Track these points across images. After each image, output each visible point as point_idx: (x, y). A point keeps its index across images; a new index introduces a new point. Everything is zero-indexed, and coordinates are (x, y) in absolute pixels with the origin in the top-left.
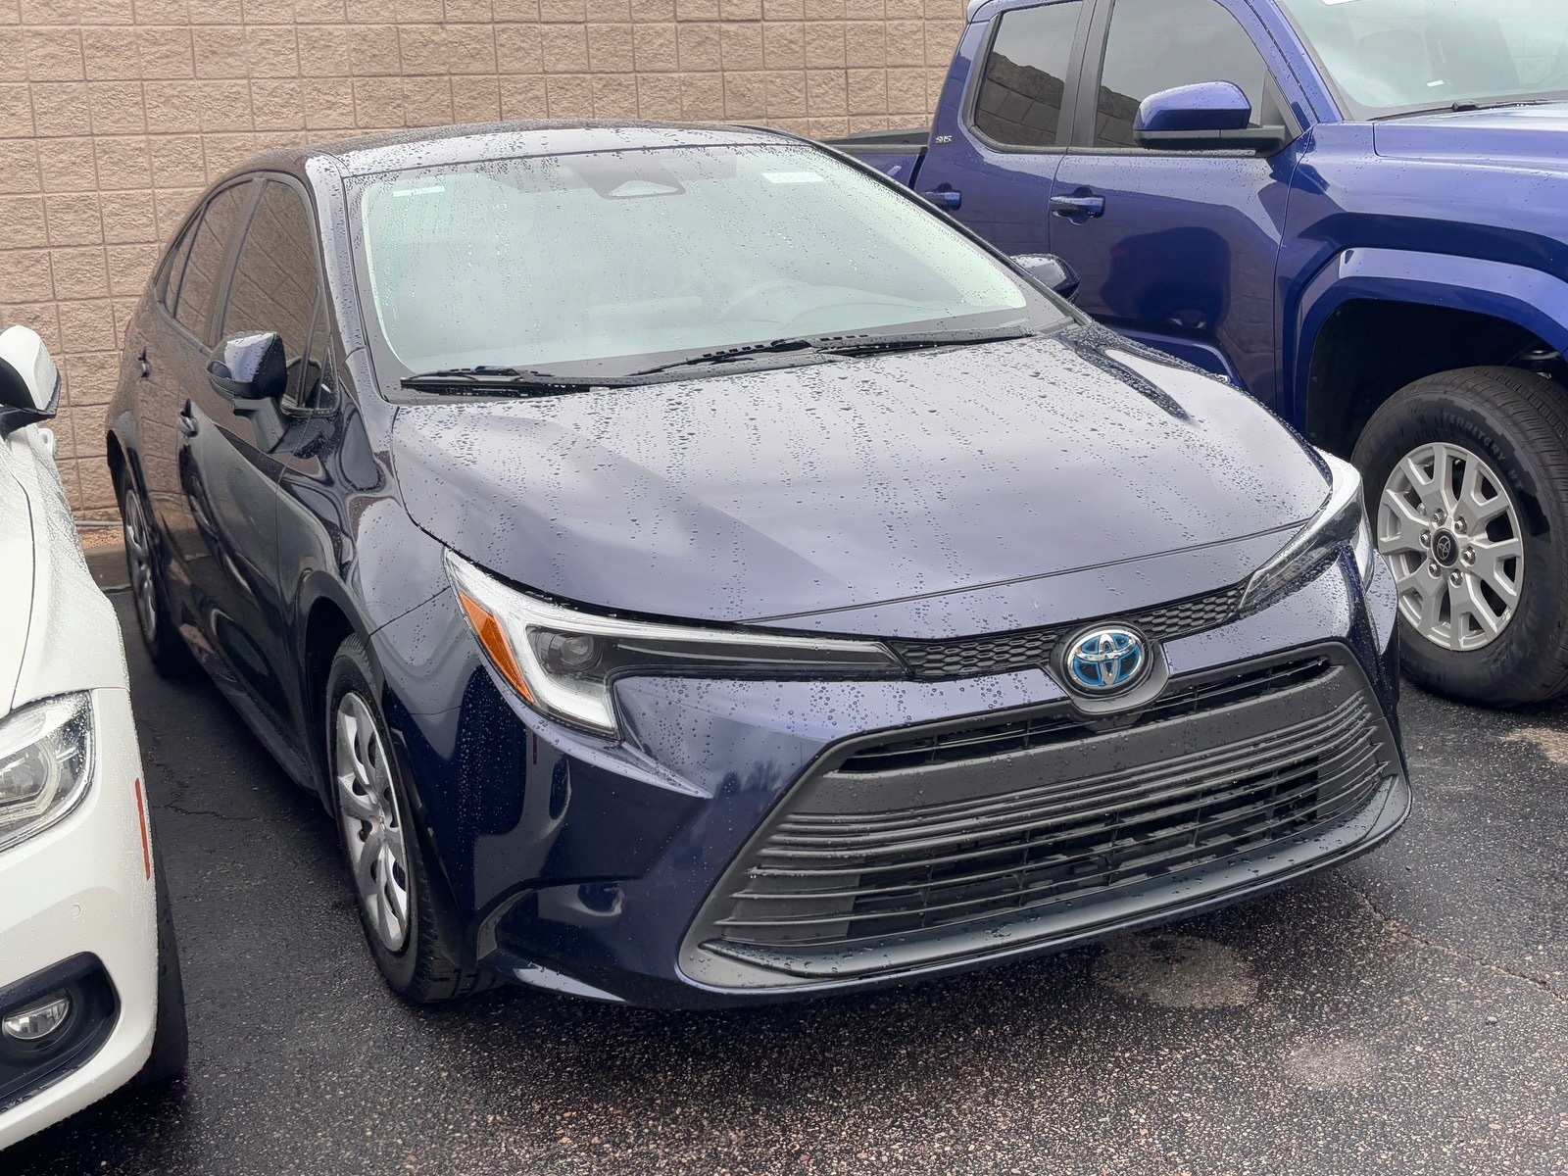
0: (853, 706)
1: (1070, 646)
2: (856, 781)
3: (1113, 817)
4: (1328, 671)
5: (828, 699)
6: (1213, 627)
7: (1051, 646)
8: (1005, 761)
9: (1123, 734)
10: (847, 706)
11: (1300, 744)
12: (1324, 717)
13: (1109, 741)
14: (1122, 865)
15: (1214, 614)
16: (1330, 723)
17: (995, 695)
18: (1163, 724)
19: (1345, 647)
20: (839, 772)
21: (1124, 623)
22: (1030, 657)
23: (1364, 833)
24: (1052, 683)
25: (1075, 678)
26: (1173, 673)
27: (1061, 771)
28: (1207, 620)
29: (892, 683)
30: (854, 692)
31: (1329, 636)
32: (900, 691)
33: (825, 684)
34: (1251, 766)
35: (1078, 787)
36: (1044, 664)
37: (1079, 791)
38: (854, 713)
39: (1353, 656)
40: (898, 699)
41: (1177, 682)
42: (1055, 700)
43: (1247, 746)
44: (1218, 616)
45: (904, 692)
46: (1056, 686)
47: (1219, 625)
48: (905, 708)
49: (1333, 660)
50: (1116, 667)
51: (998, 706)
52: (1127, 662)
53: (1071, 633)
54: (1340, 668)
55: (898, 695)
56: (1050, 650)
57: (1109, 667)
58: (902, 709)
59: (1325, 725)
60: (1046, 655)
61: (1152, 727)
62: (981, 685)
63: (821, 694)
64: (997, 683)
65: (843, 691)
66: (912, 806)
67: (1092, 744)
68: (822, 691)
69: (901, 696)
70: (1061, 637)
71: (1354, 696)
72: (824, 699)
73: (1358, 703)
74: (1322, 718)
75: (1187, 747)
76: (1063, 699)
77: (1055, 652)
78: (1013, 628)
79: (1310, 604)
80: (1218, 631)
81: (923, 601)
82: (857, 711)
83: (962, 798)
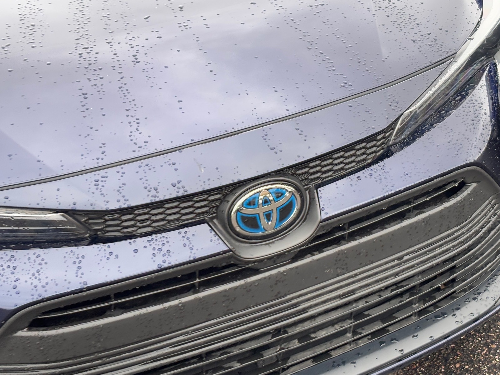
0: (37, 274)
1: (233, 204)
2: (42, 338)
3: (278, 331)
4: (463, 189)
5: (15, 268)
6: (363, 168)
7: (217, 204)
8: (177, 306)
9: (282, 269)
10: (30, 276)
11: (438, 251)
12: (459, 227)
13: (270, 277)
14: (290, 360)
15: (365, 156)
16: (464, 230)
17: (164, 255)
18: (318, 256)
19: (479, 169)
20: (27, 331)
21: (281, 178)
22: (198, 214)
23: (494, 302)
24: (217, 237)
25: (238, 229)
26: (324, 217)
27: (227, 307)
28: (358, 162)
29: (74, 249)
30: (39, 260)
31: (464, 163)
32: (80, 256)
33: (14, 253)
34: (396, 274)
35: (244, 315)
36: (212, 219)
37: (245, 319)
38: (36, 282)
39: (486, 174)
40: (77, 265)
41: (327, 224)
42: (218, 254)
43: (393, 260)
44: (369, 157)
45: (83, 257)
46: (220, 241)
47: (369, 165)
48: (82, 274)
49: (467, 180)
50: (275, 216)
51: (166, 265)
52: (285, 211)
53: (234, 192)
54: (474, 185)
55: (77, 261)
56: (217, 207)
57: (268, 216)
58: (80, 275)
59: (460, 233)
60: (214, 210)
61: (307, 260)
62: (153, 246)
63: (9, 263)
64: (168, 242)
65: (29, 259)
66: (95, 351)
67: (254, 282)
68: (10, 260)
69: (80, 262)
70: (225, 196)
71: (487, 202)
72: (11, 268)
73: (490, 206)
74: (457, 228)
75: (339, 271)
76: (225, 252)
77: (221, 208)
78: (180, 194)
79: (451, 134)
80: (367, 171)
81: (102, 173)
82: (39, 280)
83: (139, 339)
